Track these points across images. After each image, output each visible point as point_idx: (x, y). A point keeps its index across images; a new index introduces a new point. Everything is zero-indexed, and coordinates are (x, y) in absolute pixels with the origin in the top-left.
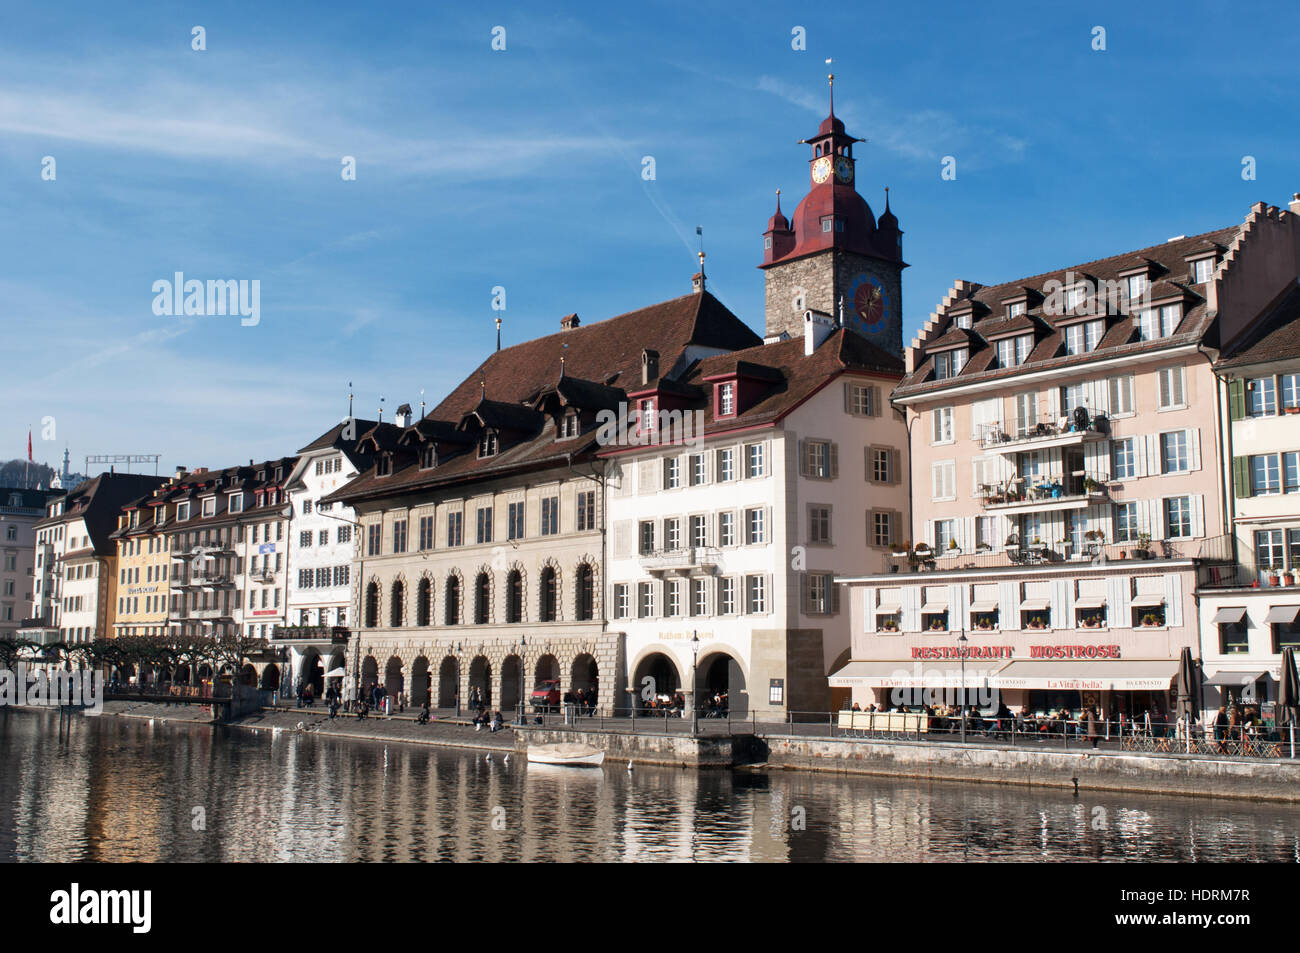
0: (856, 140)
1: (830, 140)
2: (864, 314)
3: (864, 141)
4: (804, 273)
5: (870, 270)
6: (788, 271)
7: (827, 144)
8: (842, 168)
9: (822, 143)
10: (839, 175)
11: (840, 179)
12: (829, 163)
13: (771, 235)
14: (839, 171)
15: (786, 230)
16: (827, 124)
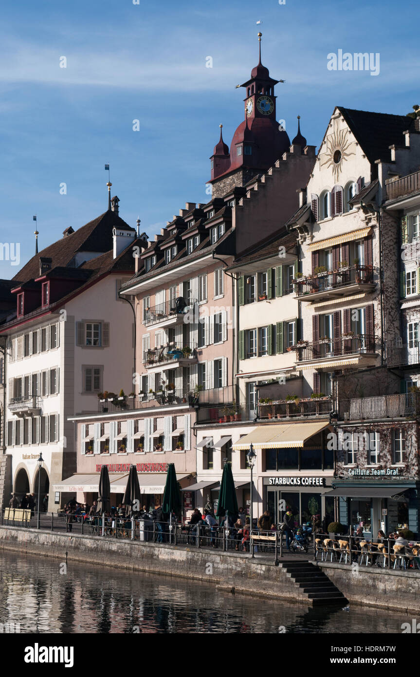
0: (276, 82)
1: (254, 84)
3: (282, 81)
7: (253, 86)
8: (263, 104)
9: (250, 86)
10: (261, 110)
11: (262, 113)
12: (253, 101)
13: (213, 159)
14: (260, 107)
15: (224, 154)
16: (256, 71)
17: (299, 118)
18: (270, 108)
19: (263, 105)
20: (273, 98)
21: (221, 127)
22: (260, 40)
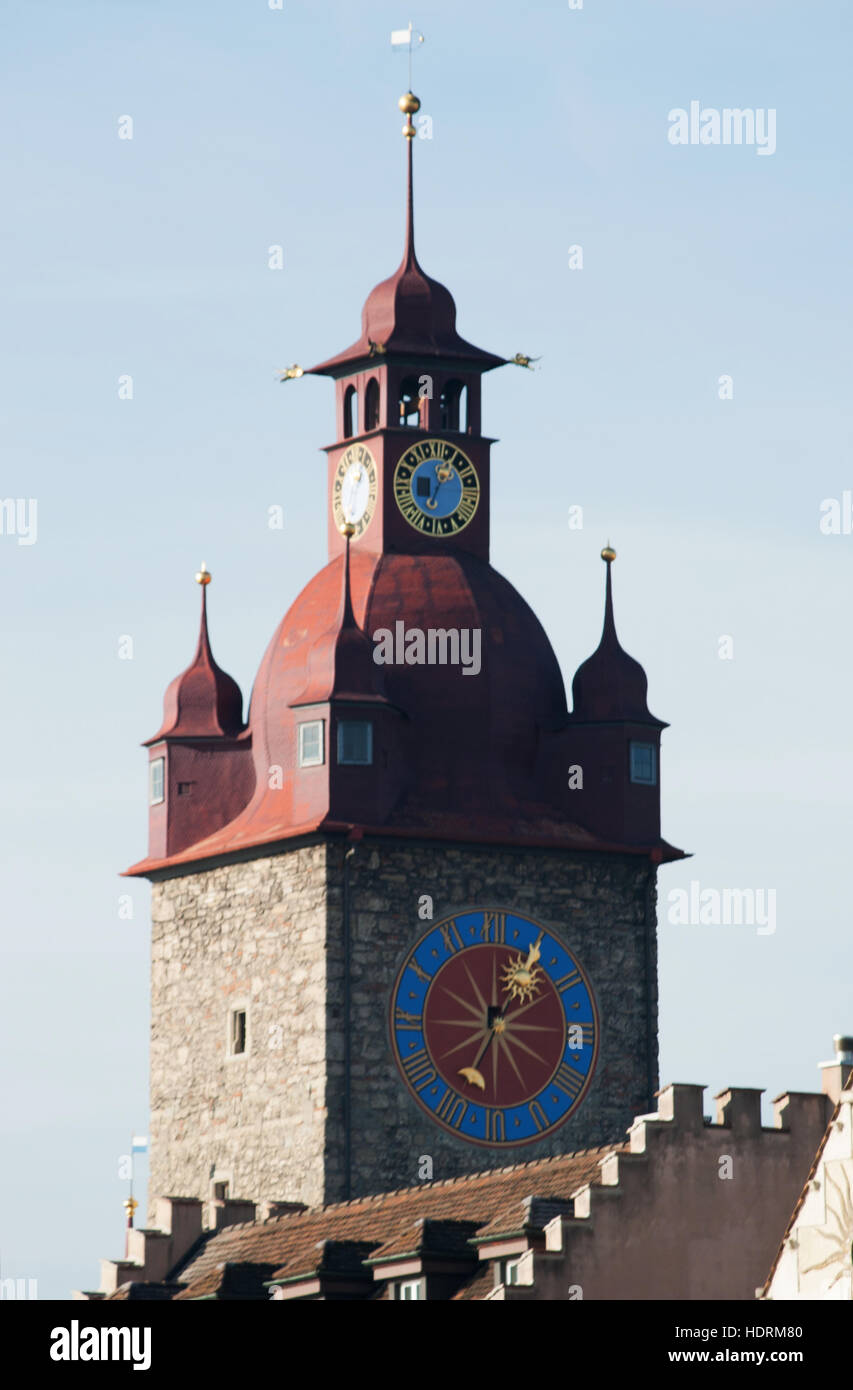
0: (495, 362)
1: (380, 373)
2: (474, 1076)
3: (524, 362)
4: (251, 914)
5: (503, 894)
6: (211, 898)
7: (372, 385)
8: (427, 481)
9: (360, 380)
10: (413, 513)
11: (420, 528)
12: (377, 465)
13: (164, 752)
14: (412, 497)
15: (220, 732)
16: (390, 303)
17: (608, 559)
18: (463, 505)
19: (424, 488)
20: (477, 449)
21: (204, 583)
22: (411, 135)
